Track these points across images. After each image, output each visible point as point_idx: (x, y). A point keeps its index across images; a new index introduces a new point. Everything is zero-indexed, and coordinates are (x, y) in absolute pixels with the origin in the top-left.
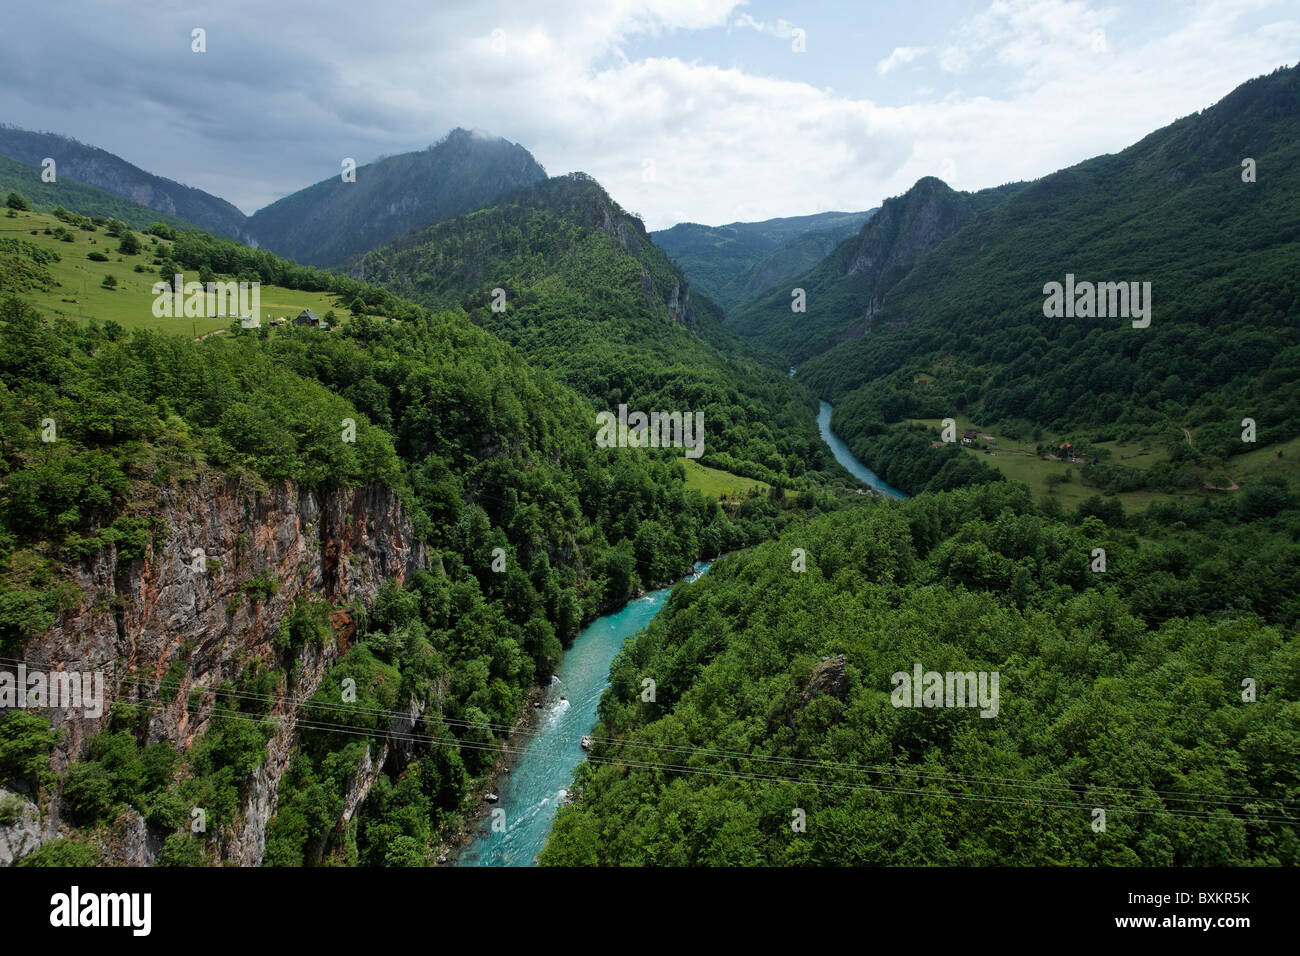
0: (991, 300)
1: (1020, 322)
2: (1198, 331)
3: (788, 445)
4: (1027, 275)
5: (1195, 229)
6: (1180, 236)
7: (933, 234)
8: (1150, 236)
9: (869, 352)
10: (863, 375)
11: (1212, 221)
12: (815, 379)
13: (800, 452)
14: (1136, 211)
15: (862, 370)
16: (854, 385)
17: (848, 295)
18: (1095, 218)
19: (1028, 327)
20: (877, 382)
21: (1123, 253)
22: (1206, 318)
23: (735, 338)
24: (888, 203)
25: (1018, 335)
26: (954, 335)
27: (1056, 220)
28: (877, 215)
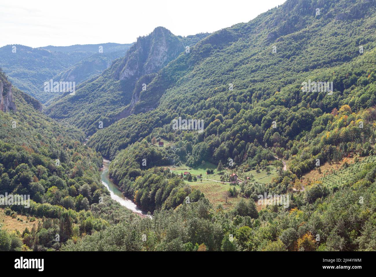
0: (195, 95)
1: (209, 107)
2: (284, 109)
3: (77, 190)
4: (212, 81)
5: (280, 61)
6: (275, 64)
7: (165, 58)
8: (263, 64)
9: (132, 126)
10: (128, 140)
11: (286, 57)
12: (100, 145)
13: (85, 193)
14: (256, 52)
15: (128, 137)
16: (124, 146)
17: (120, 92)
18: (240, 53)
19: (212, 109)
20: (136, 144)
21: (253, 71)
22: (286, 104)
23: (47, 120)
24: (140, 39)
25: (208, 114)
26: (178, 114)
27: (223, 53)
28: (134, 47)
